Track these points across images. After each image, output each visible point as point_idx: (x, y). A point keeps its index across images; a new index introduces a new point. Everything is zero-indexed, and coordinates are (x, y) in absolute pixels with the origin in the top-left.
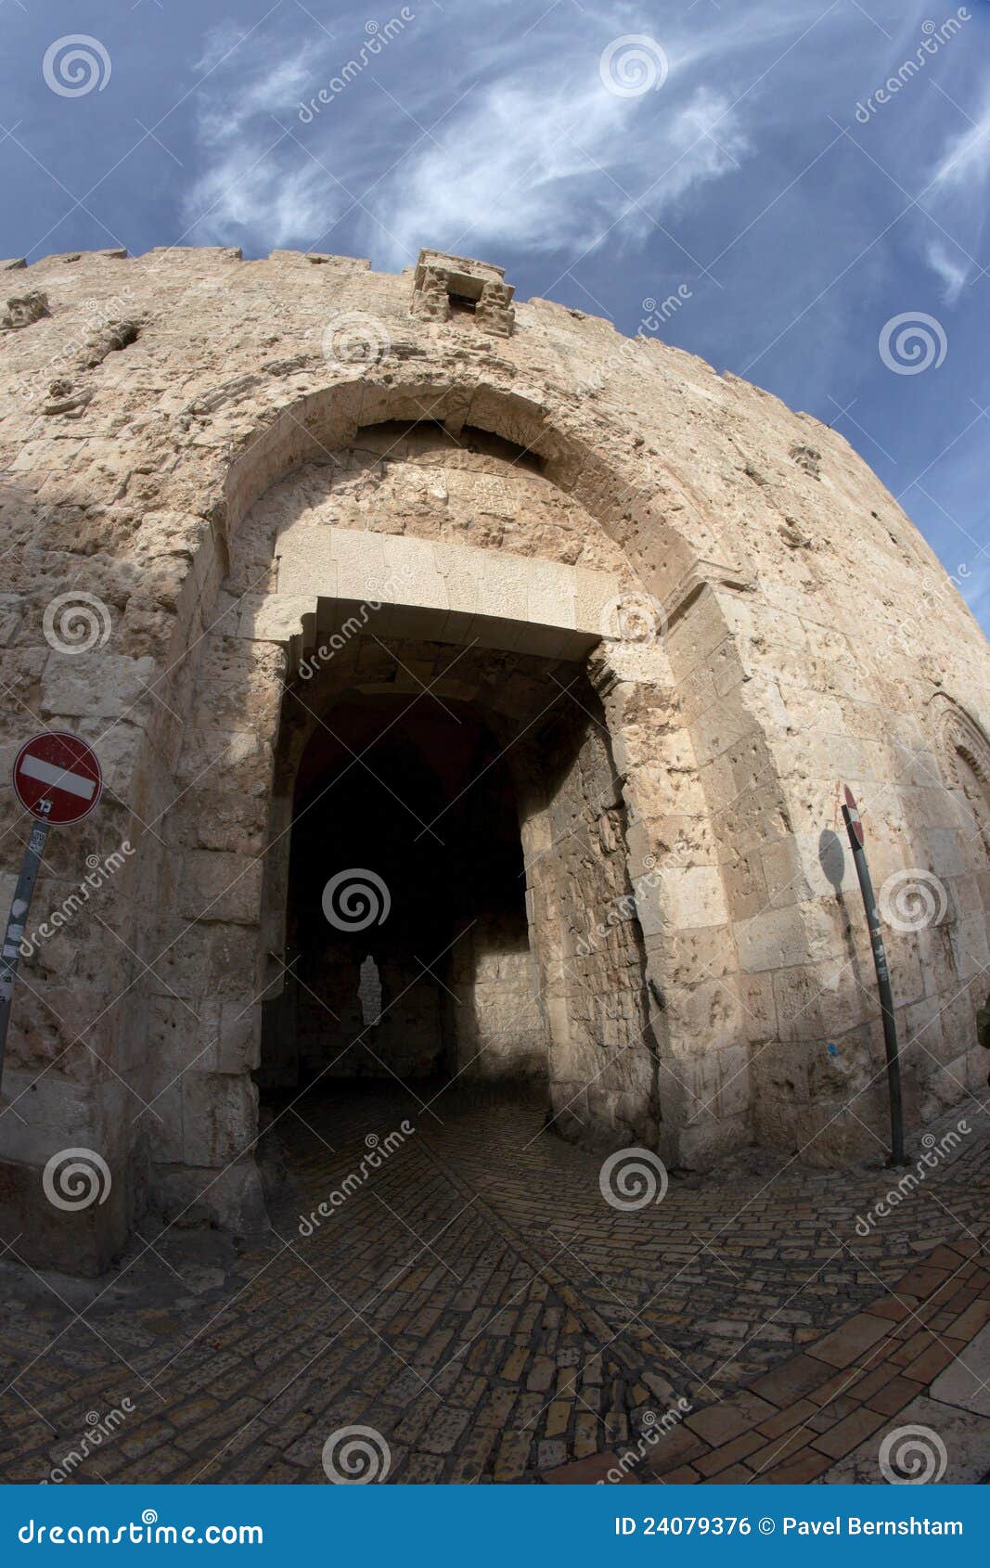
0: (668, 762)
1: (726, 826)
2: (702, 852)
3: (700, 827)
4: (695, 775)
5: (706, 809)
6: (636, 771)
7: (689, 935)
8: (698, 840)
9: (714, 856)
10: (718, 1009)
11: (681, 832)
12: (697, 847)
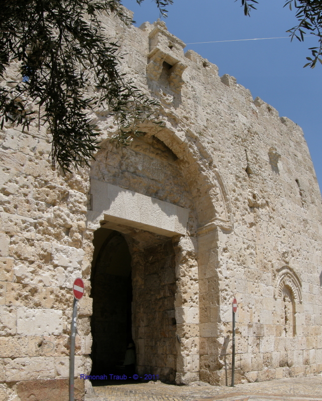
0: (191, 277)
1: (202, 298)
2: (195, 304)
3: (196, 296)
4: (197, 282)
5: (198, 291)
6: (182, 278)
7: (189, 325)
8: (195, 300)
9: (198, 305)
10: (193, 345)
11: (191, 297)
12: (194, 302)
